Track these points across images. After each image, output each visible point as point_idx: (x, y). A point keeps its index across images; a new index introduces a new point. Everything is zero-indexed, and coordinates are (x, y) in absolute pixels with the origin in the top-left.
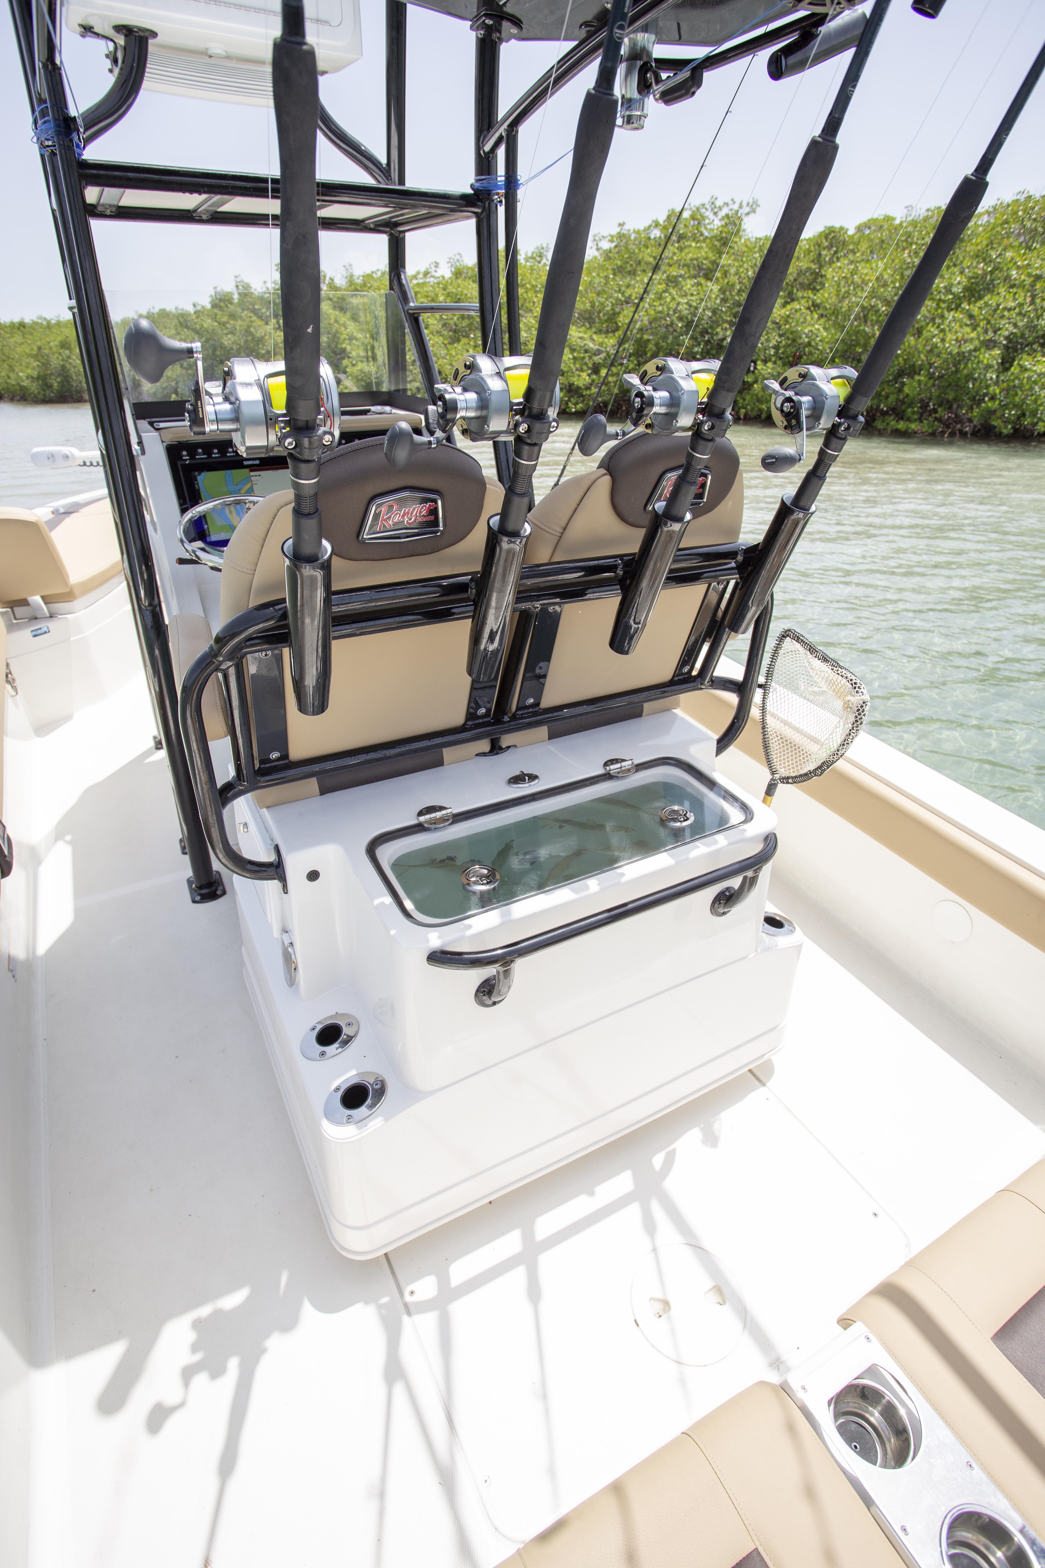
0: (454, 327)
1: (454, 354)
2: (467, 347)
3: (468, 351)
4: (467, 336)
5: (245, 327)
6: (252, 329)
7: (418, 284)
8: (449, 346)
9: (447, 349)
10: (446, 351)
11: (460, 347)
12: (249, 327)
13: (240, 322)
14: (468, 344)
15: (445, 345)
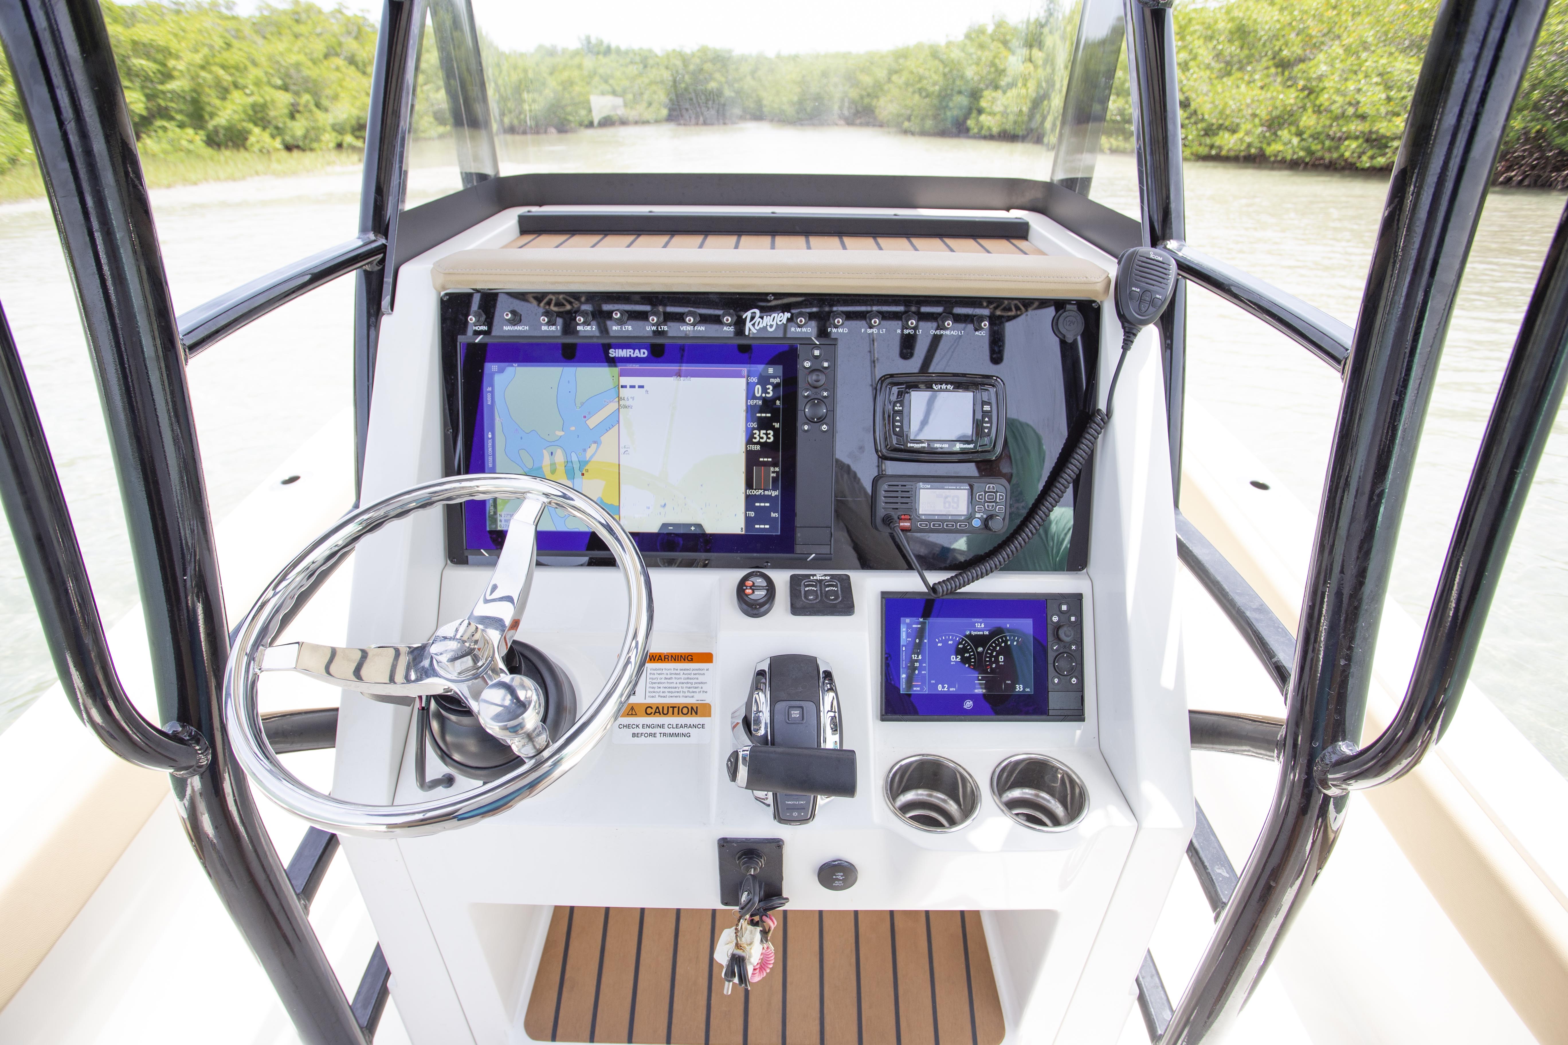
0: (1228, 58)
1: (1220, 90)
2: (1240, 82)
3: (1238, 87)
4: (1241, 69)
5: (990, 58)
6: (997, 61)
7: (1195, 10)
8: (1215, 82)
9: (1212, 84)
10: (1209, 87)
11: (1229, 83)
12: (995, 57)
13: (987, 53)
14: (1242, 79)
15: (1210, 79)
